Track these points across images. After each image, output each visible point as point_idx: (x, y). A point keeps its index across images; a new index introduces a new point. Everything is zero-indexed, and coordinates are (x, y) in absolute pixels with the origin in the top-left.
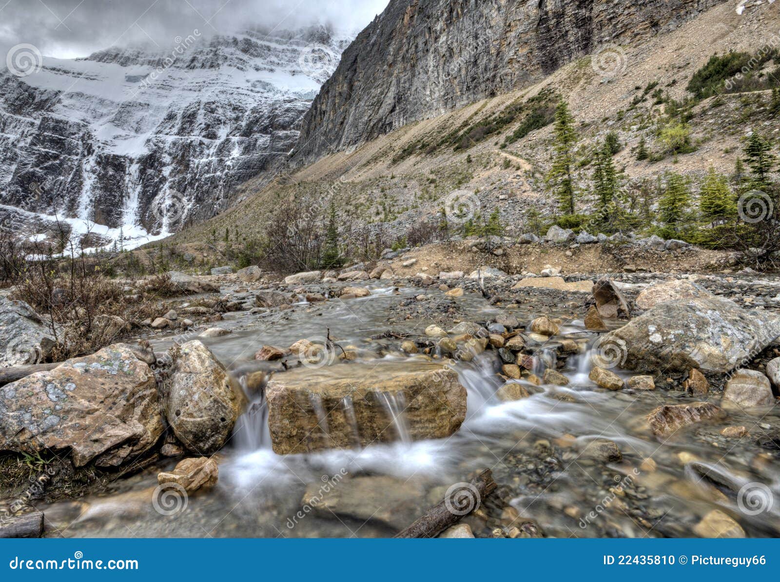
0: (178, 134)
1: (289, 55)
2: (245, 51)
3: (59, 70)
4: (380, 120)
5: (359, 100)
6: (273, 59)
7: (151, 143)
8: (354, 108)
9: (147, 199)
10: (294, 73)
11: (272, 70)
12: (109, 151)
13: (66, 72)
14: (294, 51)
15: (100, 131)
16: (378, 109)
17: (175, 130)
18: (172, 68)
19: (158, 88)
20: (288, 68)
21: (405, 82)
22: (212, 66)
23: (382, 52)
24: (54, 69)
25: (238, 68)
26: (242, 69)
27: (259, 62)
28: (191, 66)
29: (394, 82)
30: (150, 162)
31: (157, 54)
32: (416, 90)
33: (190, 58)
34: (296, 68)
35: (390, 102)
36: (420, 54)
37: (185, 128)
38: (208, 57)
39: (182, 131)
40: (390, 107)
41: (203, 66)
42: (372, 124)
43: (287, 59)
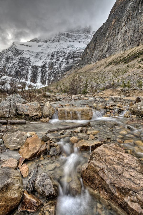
0: (50, 60)
1: (78, 37)
2: (67, 36)
3: (23, 45)
4: (103, 55)
5: (97, 49)
6: (75, 38)
7: (44, 62)
8: (95, 51)
9: (43, 76)
10: (79, 42)
11: (74, 42)
12: (34, 65)
13: (25, 45)
14: (80, 36)
15: (32, 60)
16: (103, 52)
17: (49, 59)
18: (49, 42)
19: (45, 48)
20: (78, 41)
21: (111, 43)
22: (58, 41)
23: (105, 34)
24: (22, 45)
25: (65, 41)
26: (66, 42)
27: (70, 39)
28: (53, 42)
29: (108, 43)
30: (43, 67)
31: (45, 39)
32: (114, 45)
33: (53, 39)
34: (80, 41)
35: (106, 49)
36: (116, 34)
37: (52, 58)
38: (58, 39)
39: (51, 59)
40: (106, 51)
41: (56, 41)
42: (100, 56)
43: (78, 38)
